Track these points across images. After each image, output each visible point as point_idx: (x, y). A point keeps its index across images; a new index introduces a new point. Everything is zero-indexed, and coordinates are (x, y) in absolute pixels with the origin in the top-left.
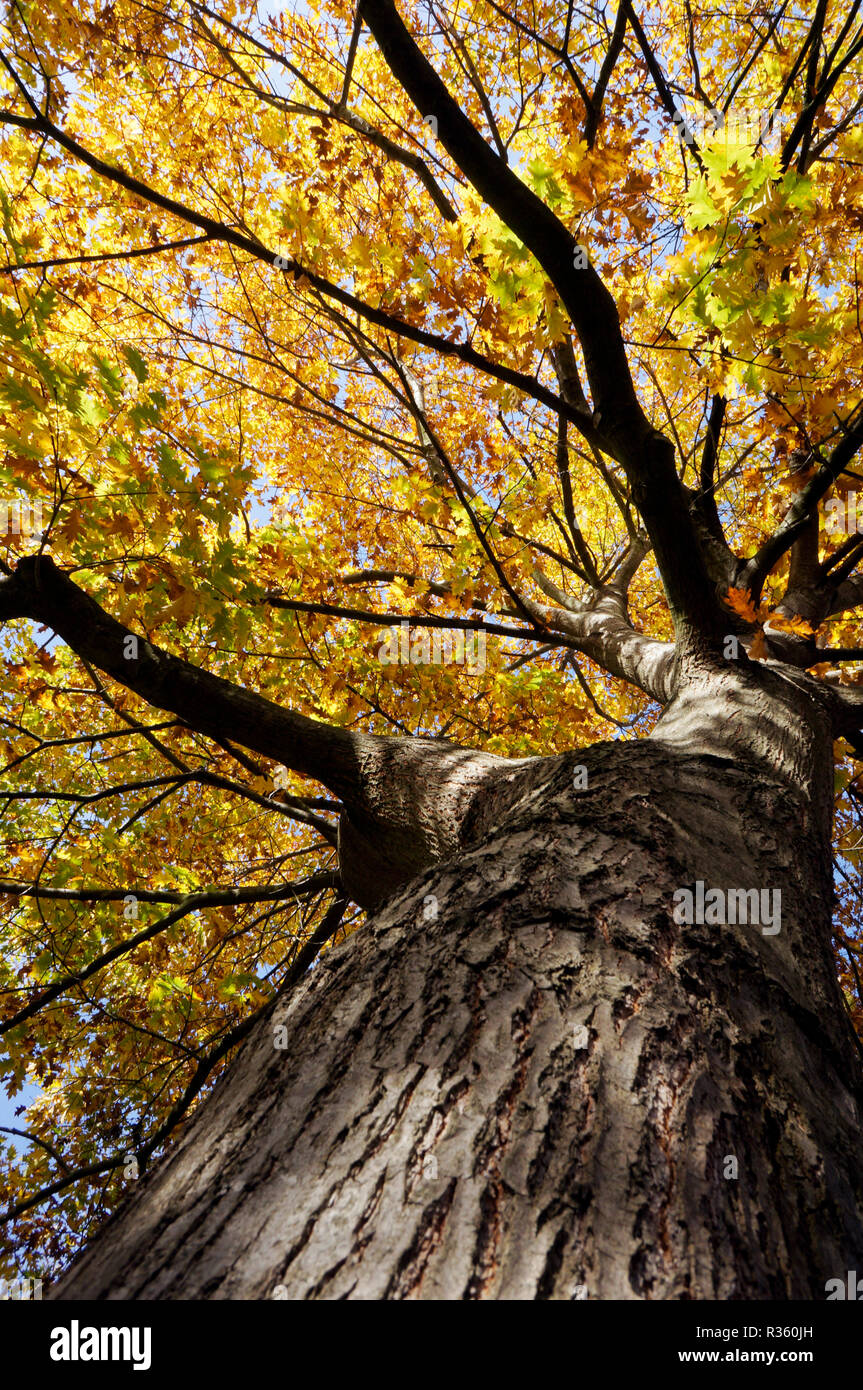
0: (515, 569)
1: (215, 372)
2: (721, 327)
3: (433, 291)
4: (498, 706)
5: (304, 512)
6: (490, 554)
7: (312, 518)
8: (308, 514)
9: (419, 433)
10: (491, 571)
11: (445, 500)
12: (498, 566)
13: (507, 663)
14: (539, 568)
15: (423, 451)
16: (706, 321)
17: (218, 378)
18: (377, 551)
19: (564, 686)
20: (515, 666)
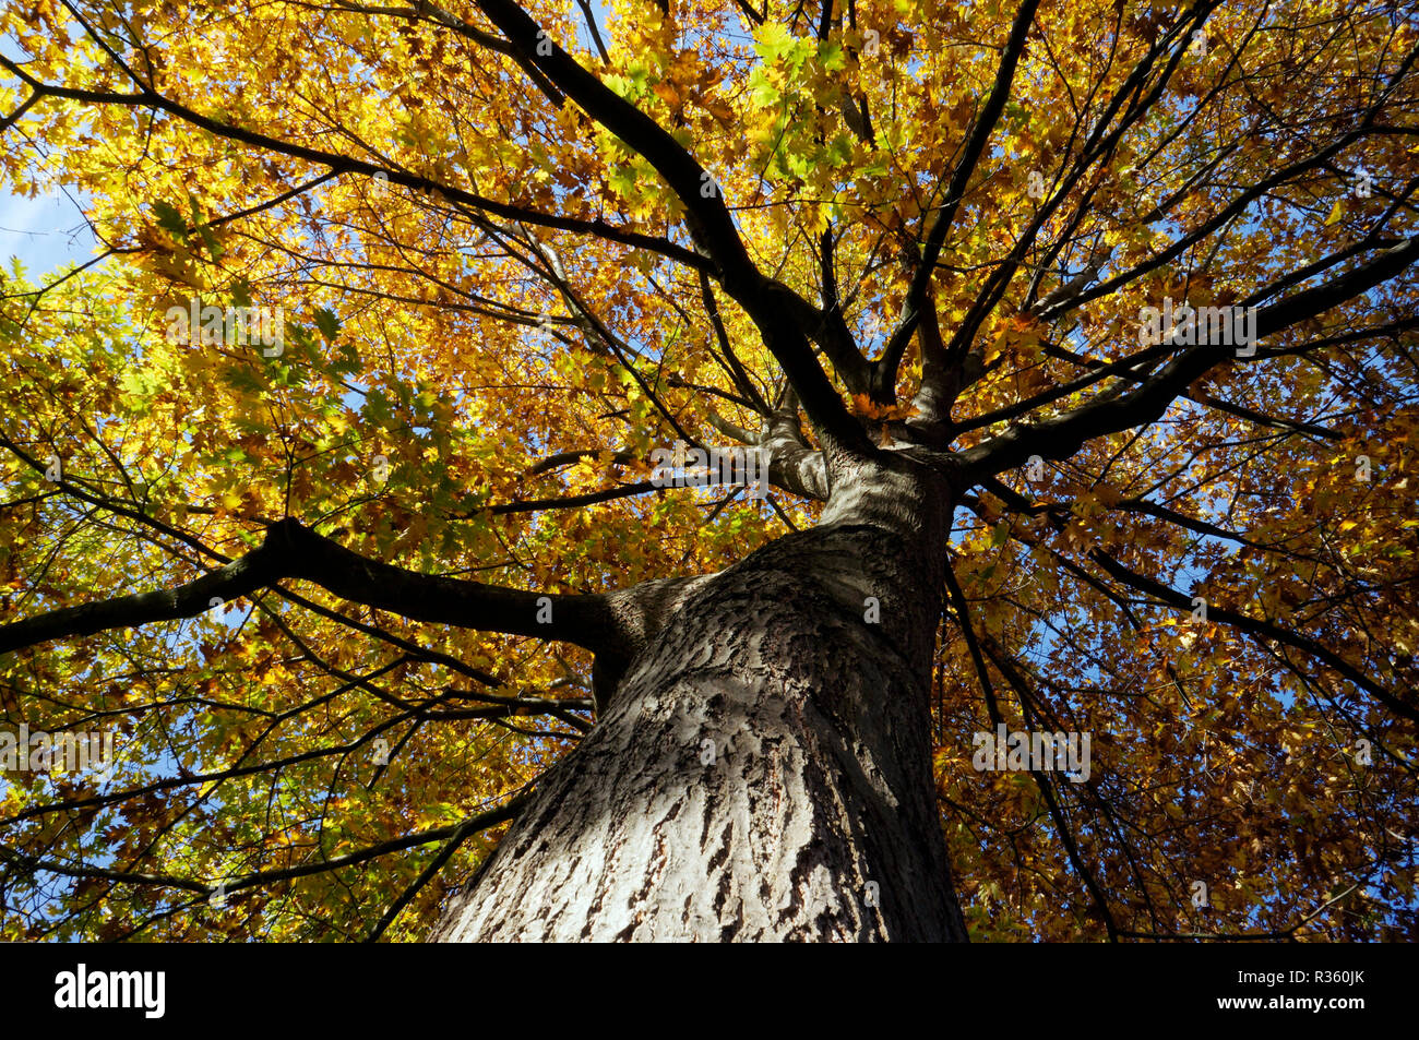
0: (689, 418)
1: (345, 288)
2: (803, 176)
3: (557, 174)
4: (707, 560)
5: (469, 412)
6: (663, 410)
7: (480, 416)
8: (475, 413)
9: (567, 304)
10: (666, 425)
11: (610, 368)
12: (673, 421)
13: (704, 514)
14: (712, 410)
15: (575, 321)
16: (790, 173)
17: (348, 293)
18: (552, 434)
19: (763, 523)
20: (714, 515)
